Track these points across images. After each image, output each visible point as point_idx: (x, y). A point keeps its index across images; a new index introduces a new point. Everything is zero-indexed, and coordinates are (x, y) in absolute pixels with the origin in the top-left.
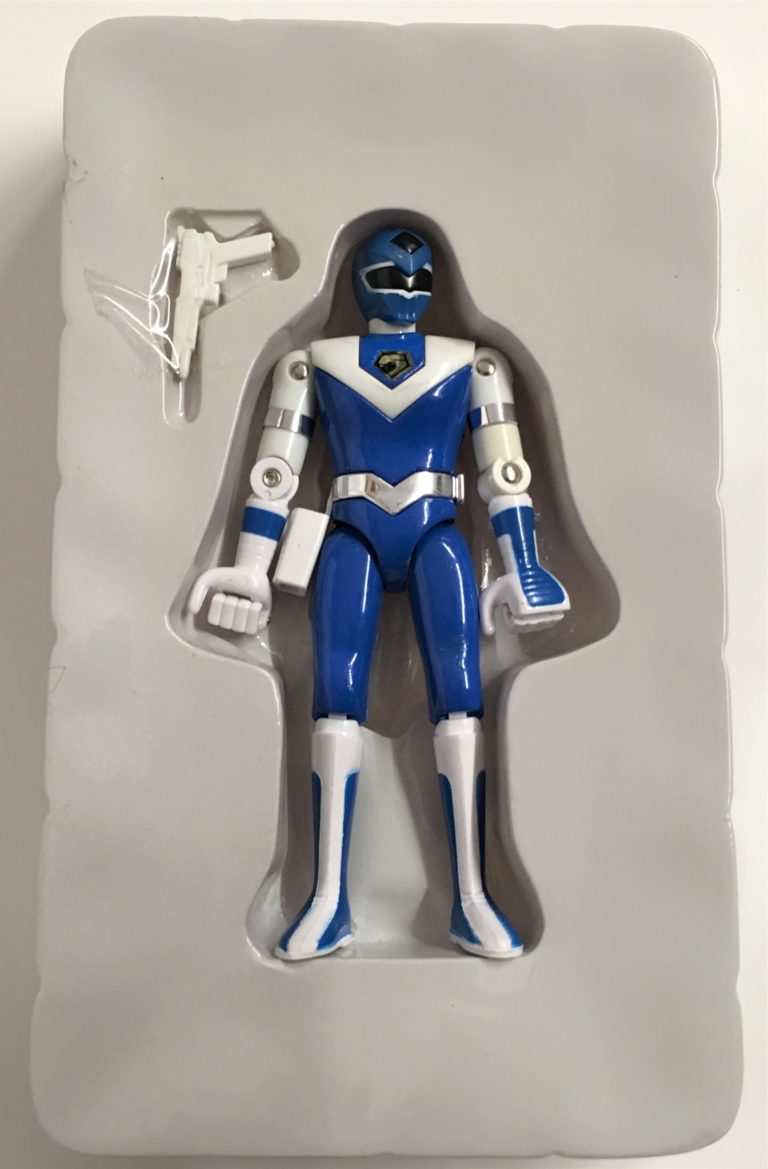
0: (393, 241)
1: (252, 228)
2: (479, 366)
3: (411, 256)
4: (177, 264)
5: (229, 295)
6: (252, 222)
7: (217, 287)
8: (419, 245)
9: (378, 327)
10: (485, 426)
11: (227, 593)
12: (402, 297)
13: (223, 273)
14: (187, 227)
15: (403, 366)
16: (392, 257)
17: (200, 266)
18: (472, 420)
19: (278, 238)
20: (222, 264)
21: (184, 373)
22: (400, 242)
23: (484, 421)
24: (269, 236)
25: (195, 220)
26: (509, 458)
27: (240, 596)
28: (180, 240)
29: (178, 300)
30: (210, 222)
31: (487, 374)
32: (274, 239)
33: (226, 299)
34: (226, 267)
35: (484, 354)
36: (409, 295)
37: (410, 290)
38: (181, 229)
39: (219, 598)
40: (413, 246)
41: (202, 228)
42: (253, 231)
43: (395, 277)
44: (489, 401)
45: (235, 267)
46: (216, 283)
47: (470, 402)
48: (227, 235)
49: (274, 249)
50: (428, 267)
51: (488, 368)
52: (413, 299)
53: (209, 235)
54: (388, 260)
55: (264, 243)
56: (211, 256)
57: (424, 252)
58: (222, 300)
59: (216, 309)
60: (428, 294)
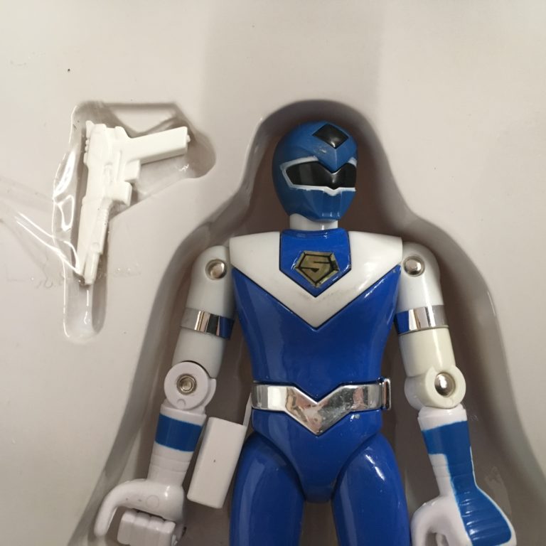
0: (315, 135)
1: (166, 122)
2: (408, 264)
3: (335, 150)
4: (85, 161)
5: (143, 192)
6: (165, 116)
7: (128, 185)
8: (343, 138)
9: (300, 223)
10: (414, 331)
11: (138, 512)
12: (326, 194)
13: (134, 171)
14: (97, 121)
15: (327, 270)
16: (315, 151)
17: (110, 164)
18: (400, 323)
19: (194, 132)
20: (133, 160)
21: (90, 277)
22: (323, 135)
23: (413, 325)
24: (184, 130)
25: (105, 114)
26: (442, 367)
27: (151, 516)
28: (88, 136)
29: (85, 200)
30: (122, 116)
31: (414, 273)
32: (190, 133)
33: (140, 197)
34: (137, 164)
35: (412, 251)
36: (332, 192)
37: (334, 187)
38: (90, 125)
39: (128, 518)
40: (336, 139)
41: (113, 123)
42: (167, 125)
43: (318, 173)
44: (418, 304)
45: (148, 163)
46: (127, 181)
47: (398, 303)
48: (138, 130)
49: (189, 144)
50: (353, 162)
51: (416, 265)
52: (338, 195)
53: (120, 129)
54: (311, 155)
55: (178, 139)
56: (121, 152)
57: (348, 146)
58: (135, 197)
59: (127, 208)
60: (353, 189)
